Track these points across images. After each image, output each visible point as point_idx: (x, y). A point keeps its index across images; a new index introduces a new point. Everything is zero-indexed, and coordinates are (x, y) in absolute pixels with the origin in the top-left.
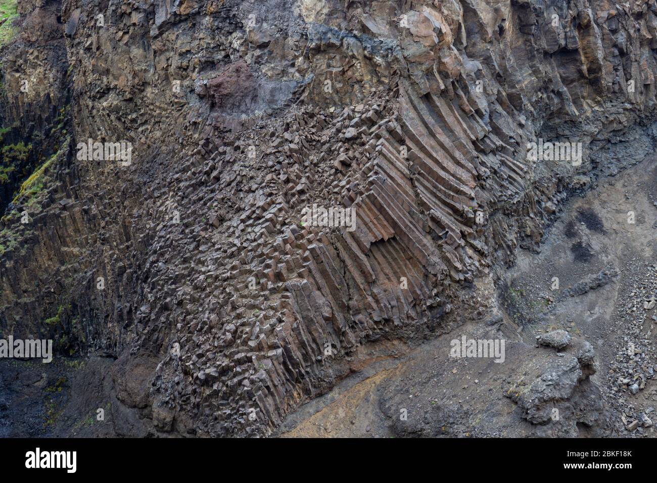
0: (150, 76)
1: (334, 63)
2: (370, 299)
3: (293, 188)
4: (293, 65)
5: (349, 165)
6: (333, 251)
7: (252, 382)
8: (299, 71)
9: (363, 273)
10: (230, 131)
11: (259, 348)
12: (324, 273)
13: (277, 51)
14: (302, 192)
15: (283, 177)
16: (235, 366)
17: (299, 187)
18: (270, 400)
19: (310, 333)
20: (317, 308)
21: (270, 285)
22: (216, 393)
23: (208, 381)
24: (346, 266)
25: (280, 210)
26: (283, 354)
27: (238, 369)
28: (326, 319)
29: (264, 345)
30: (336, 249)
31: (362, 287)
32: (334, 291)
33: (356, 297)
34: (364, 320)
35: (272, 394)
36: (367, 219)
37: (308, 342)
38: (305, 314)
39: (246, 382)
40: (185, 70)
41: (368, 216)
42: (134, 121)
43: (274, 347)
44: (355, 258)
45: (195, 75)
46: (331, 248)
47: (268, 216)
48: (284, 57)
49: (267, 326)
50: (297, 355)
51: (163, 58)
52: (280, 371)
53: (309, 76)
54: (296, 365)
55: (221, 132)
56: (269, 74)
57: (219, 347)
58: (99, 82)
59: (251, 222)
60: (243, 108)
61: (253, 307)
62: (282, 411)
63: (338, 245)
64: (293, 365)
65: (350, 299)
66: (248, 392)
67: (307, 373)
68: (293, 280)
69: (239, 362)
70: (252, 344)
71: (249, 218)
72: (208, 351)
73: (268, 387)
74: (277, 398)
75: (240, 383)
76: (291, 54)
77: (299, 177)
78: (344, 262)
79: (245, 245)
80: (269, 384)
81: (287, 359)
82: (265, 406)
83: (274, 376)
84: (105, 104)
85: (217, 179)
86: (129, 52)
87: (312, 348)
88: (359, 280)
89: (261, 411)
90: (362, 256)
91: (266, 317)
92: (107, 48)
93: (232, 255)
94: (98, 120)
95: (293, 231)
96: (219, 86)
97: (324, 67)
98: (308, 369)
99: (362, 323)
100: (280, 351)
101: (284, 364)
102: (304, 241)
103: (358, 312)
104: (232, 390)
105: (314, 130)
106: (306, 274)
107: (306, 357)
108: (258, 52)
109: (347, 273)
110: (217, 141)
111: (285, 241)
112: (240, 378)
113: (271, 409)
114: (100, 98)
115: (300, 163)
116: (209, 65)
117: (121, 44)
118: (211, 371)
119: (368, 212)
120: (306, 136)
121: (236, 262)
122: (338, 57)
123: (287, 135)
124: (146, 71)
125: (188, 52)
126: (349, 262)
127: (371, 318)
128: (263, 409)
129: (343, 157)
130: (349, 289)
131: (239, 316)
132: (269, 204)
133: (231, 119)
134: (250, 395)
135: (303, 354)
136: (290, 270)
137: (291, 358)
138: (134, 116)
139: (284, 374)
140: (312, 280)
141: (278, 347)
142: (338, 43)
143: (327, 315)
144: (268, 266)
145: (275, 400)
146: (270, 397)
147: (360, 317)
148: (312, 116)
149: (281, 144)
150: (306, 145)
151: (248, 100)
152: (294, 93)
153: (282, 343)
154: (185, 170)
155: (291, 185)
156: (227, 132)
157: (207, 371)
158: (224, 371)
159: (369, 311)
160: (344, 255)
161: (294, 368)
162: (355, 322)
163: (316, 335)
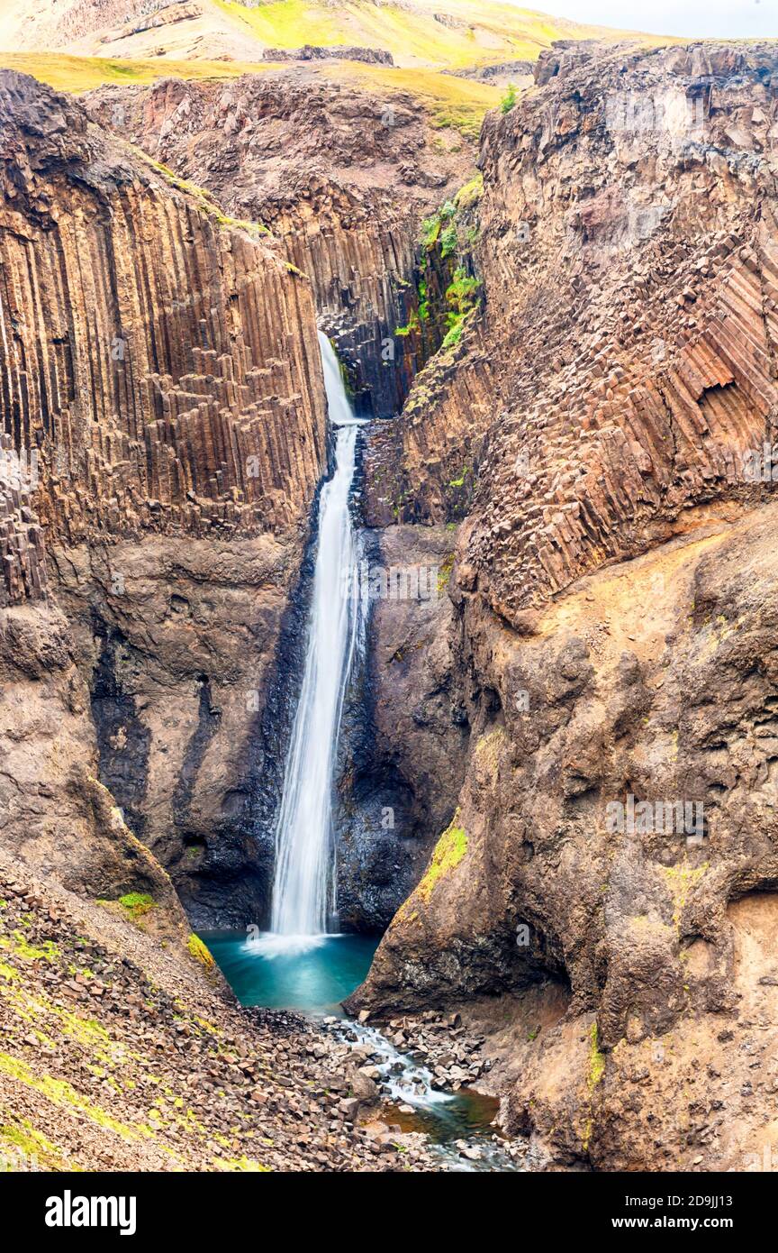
0: (539, 209)
1: (698, 183)
2: (700, 453)
3: (630, 326)
4: (663, 188)
5: (694, 301)
6: (658, 397)
7: (539, 537)
8: (667, 195)
9: (693, 423)
10: (598, 266)
11: (555, 500)
12: (645, 421)
13: (647, 173)
14: (639, 331)
15: (623, 315)
16: (527, 520)
17: (636, 326)
18: (557, 557)
19: (622, 488)
20: (633, 461)
21: (583, 434)
22: (507, 547)
23: (502, 535)
24: (672, 415)
25: (611, 351)
26: (581, 508)
27: (530, 523)
28: (644, 474)
29: (559, 497)
30: (662, 394)
31: (690, 439)
32: (658, 443)
33: (683, 450)
34: (691, 477)
35: (561, 551)
36: (702, 362)
37: (617, 497)
38: (616, 466)
39: (533, 537)
40: (567, 199)
41: (702, 357)
42: (526, 260)
43: (571, 500)
44: (684, 406)
45: (573, 204)
46: (655, 393)
47: (598, 357)
48: (653, 179)
49: (567, 477)
50: (602, 511)
51: (549, 186)
52: (574, 527)
53: (676, 199)
54: (597, 522)
55: (590, 267)
56: (637, 198)
57: (519, 499)
58: (498, 218)
59: (583, 365)
60: (614, 240)
61: (561, 456)
62: (572, 571)
63: (665, 390)
64: (595, 523)
65: (676, 452)
66: (532, 547)
67: (614, 532)
68: (607, 428)
69: (532, 515)
70: (548, 496)
71: (583, 360)
72: (507, 503)
73: (554, 543)
74: (567, 556)
75: (527, 538)
76: (661, 173)
77: (638, 314)
78: (669, 409)
79: (570, 390)
80: (556, 539)
81: (585, 514)
82: (548, 564)
83: (565, 532)
84: (506, 243)
85: (576, 319)
86: (521, 182)
87: (621, 505)
88: (688, 430)
89: (543, 568)
90: (693, 404)
91: (568, 468)
92: (503, 178)
93: (557, 401)
94: (501, 260)
95: (618, 375)
96: (589, 215)
97: (689, 188)
98: (615, 528)
99: (689, 480)
100: (575, 505)
101: (582, 518)
102: (626, 386)
103: (685, 467)
104: (521, 543)
105: (668, 261)
106: (622, 422)
107: (613, 514)
108: (629, 174)
109: (674, 423)
110: (585, 278)
111: (606, 386)
112: (529, 532)
113: (557, 567)
114: (502, 236)
115: (644, 299)
116: (589, 192)
117: (514, 172)
118: (506, 525)
119: (703, 353)
120: (658, 269)
121: (556, 408)
122: (702, 176)
123: (637, 268)
124: (536, 202)
125: (569, 178)
126: (676, 409)
127: (700, 475)
128: (545, 566)
129: (687, 290)
130: (675, 441)
131: (544, 466)
132: (603, 345)
133: (602, 253)
134: (534, 550)
135: (609, 511)
136: (605, 417)
137: (591, 514)
138: (526, 254)
139: (580, 531)
140: (628, 429)
141: (575, 501)
142: (701, 160)
143: (645, 469)
144: (584, 413)
145: (563, 558)
146: (558, 554)
147: (687, 473)
148: (672, 245)
149: (630, 278)
150: (656, 277)
151: (619, 231)
152: (662, 221)
153: (581, 497)
154: (554, 312)
155: (629, 323)
156: (595, 267)
157: (501, 524)
158: (517, 525)
159: (699, 466)
160: (672, 402)
161: (595, 525)
162: (680, 478)
163: (628, 490)
